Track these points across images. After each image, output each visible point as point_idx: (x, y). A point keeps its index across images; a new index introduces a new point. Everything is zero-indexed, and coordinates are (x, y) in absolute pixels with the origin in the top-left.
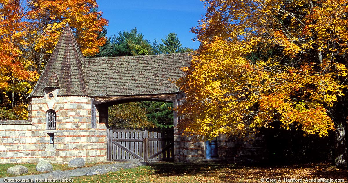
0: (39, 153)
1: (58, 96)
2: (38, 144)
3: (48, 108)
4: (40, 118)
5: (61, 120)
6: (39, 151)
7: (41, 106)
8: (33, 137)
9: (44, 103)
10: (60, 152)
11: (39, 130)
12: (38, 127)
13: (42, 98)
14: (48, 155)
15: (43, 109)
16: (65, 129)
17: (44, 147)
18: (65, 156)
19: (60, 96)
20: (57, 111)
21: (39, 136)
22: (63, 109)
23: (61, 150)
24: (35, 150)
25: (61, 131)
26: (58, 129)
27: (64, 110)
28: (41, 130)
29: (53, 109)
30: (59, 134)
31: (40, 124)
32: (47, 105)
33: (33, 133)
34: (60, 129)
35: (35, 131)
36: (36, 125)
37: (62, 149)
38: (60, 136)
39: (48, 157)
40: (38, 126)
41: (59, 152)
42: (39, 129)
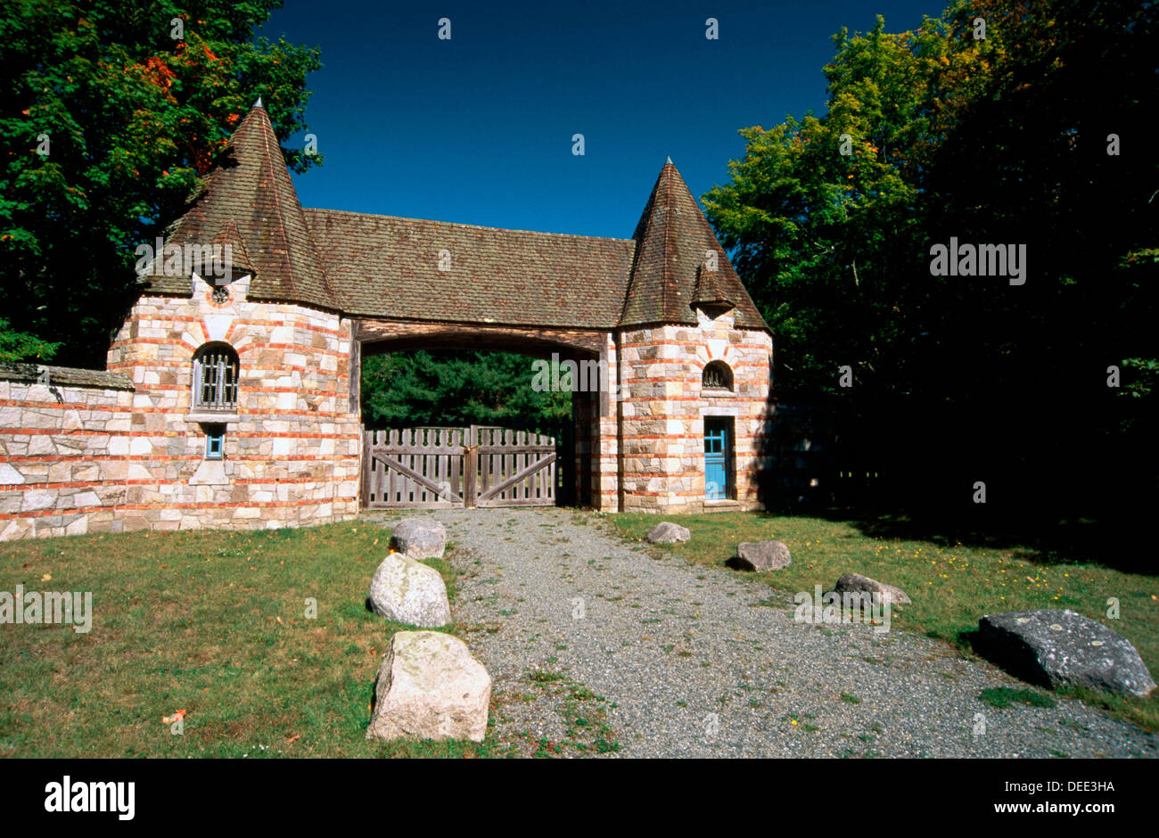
0: (161, 491)
1: (250, 299)
2: (161, 460)
3: (207, 336)
4: (172, 369)
5: (257, 381)
6: (162, 487)
7: (179, 327)
8: (139, 434)
9: (190, 319)
10: (252, 487)
11: (165, 411)
12: (162, 399)
13: (185, 301)
14: (201, 498)
15: (186, 337)
16: (272, 412)
17: (184, 469)
18: (269, 500)
19: (258, 300)
20: (243, 350)
21: (167, 432)
22: (267, 345)
23: (255, 481)
24: (146, 482)
25: (257, 417)
26: (247, 411)
27: (271, 346)
28: (173, 412)
29: (226, 341)
30: (247, 427)
31: (172, 388)
32: (203, 327)
33: (138, 419)
34: (253, 412)
35: (146, 415)
36: (152, 391)
37: (260, 476)
38: (252, 436)
39: (200, 506)
40: (161, 396)
41: (246, 487)
42: (166, 406)
